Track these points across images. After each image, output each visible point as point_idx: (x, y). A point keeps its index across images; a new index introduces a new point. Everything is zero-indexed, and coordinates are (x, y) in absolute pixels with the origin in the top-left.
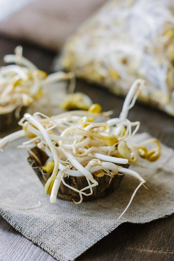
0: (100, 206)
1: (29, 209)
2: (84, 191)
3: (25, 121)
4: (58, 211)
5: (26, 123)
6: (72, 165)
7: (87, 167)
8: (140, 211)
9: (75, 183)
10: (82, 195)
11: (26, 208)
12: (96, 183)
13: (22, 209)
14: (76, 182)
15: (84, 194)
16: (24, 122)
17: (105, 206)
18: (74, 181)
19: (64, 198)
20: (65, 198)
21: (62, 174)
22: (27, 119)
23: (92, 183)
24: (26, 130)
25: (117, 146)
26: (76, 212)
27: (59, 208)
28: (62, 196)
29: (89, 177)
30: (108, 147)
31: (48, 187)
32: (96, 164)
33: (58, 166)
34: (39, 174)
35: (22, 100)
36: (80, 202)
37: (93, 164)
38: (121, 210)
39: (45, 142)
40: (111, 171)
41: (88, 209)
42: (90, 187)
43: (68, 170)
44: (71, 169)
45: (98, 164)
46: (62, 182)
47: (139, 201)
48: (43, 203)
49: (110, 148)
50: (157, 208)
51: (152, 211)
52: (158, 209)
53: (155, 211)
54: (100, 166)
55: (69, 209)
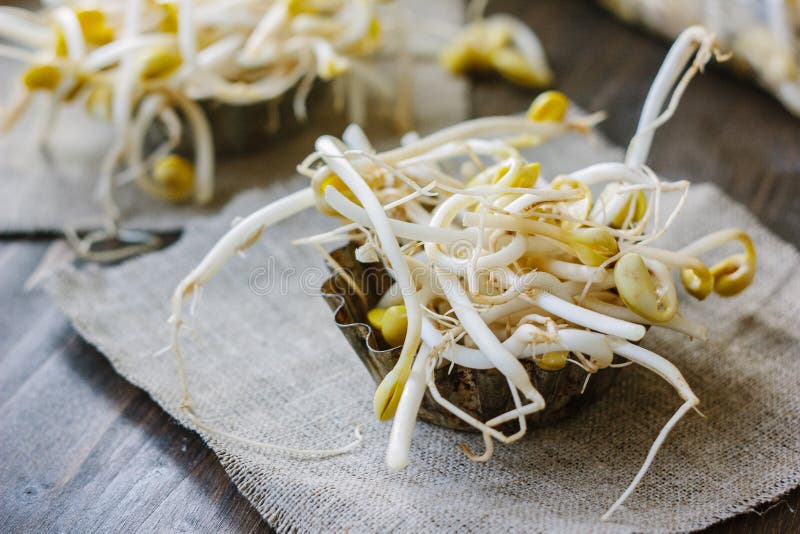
0: (550, 454)
1: (323, 458)
2: (497, 428)
3: (319, 162)
4: (416, 470)
5: (322, 170)
6: (463, 330)
7: (509, 341)
8: (678, 483)
9: (472, 384)
10: (493, 438)
11: (313, 452)
12: (538, 402)
13: (301, 456)
14: (473, 380)
15: (499, 435)
16: (313, 166)
17: (567, 457)
18: (469, 376)
19: (435, 422)
20: (439, 421)
21: (431, 363)
22: (325, 159)
23: (525, 401)
24: (320, 191)
25: (612, 266)
26: (473, 476)
27: (418, 459)
28: (431, 416)
29: (518, 379)
30: (584, 269)
31: (384, 402)
32: (540, 338)
33: (419, 330)
34: (360, 345)
35: (314, 60)
36: (485, 457)
37: (530, 338)
38: (616, 474)
39: (380, 246)
40: (588, 357)
41: (511, 466)
42: (520, 412)
43: (451, 345)
44: (461, 342)
45: (548, 339)
46: (428, 389)
47: (676, 442)
48: (368, 436)
49: (589, 273)
50: (731, 473)
51: (717, 484)
52: (735, 477)
53: (724, 485)
54: (553, 344)
55: (452, 460)
